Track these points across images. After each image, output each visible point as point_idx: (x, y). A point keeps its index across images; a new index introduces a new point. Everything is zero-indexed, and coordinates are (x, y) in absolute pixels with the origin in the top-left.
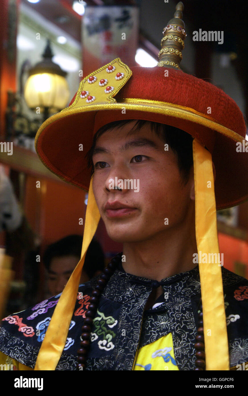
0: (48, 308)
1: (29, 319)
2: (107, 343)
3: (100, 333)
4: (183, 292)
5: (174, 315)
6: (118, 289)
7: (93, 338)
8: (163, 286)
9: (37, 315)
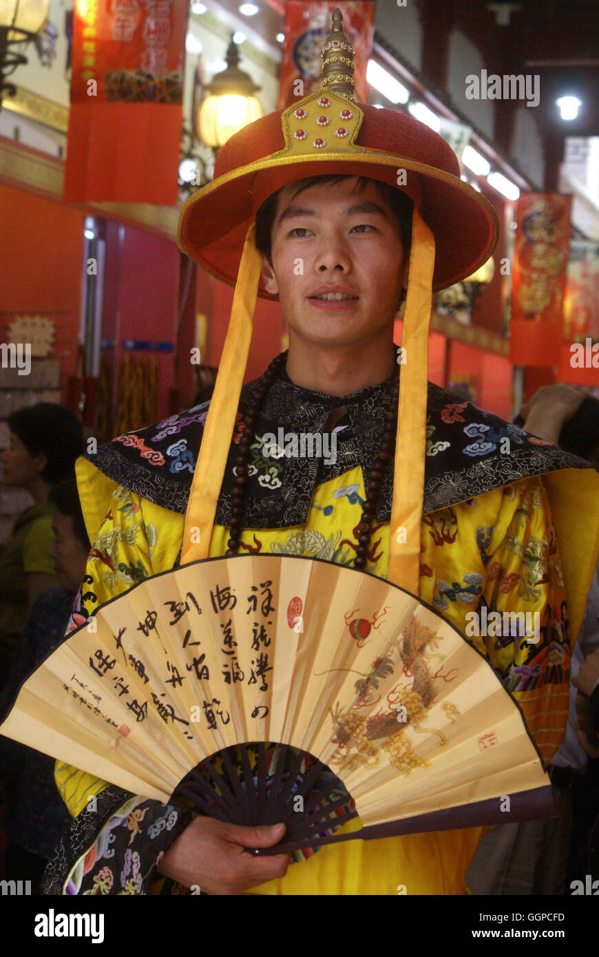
0: (180, 427)
1: (153, 440)
2: (271, 479)
3: (260, 465)
4: (374, 413)
5: (364, 444)
6: (284, 406)
7: (250, 471)
8: (346, 404)
9: (165, 435)
